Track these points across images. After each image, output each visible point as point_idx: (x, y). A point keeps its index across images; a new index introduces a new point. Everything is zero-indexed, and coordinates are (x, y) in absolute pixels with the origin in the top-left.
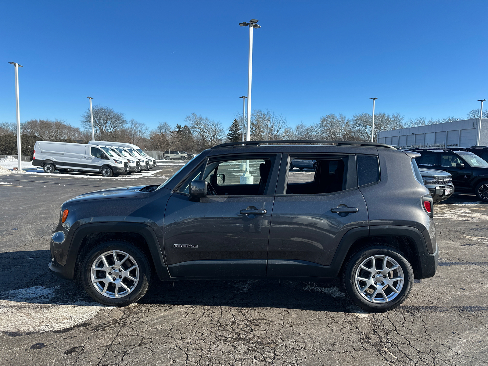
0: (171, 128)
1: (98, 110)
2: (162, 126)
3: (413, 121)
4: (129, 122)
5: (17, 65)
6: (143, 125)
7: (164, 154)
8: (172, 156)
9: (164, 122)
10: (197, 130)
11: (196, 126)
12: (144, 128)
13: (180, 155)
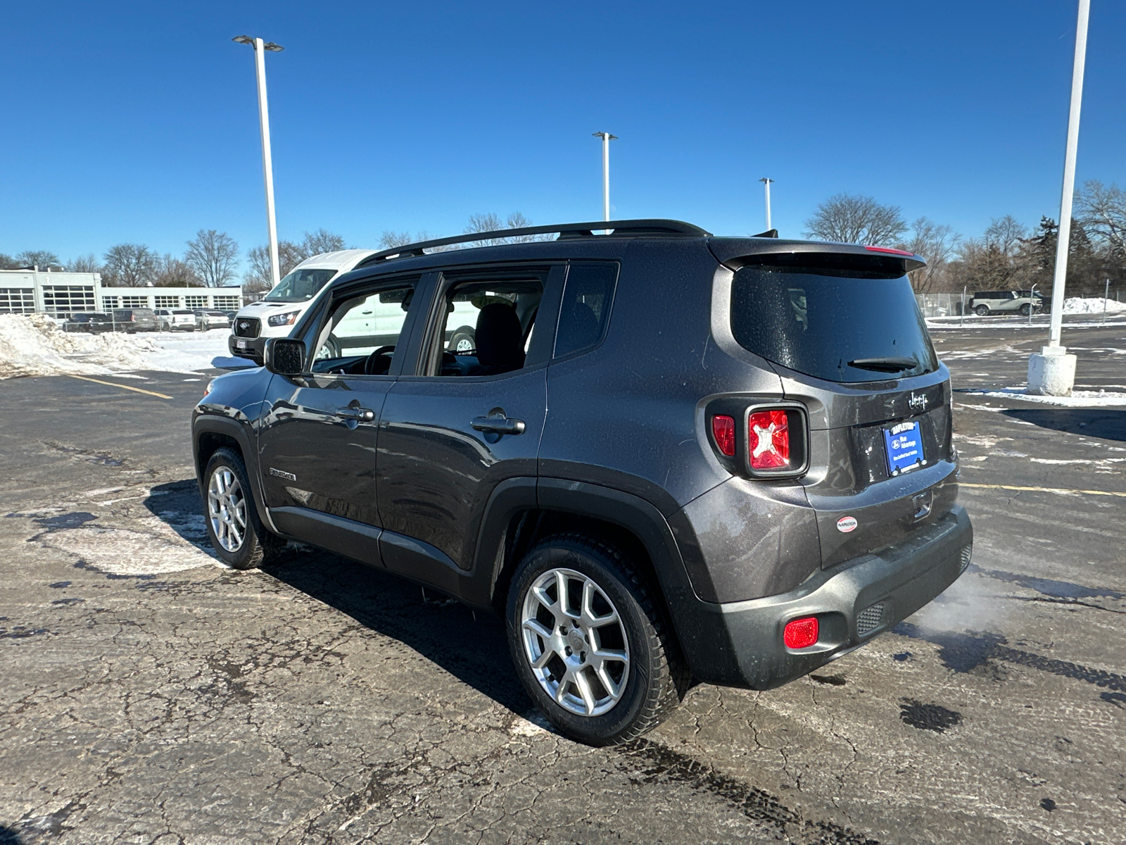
0: (1024, 231)
1: (842, 205)
2: (999, 225)
4: (913, 225)
5: (607, 136)
6: (948, 229)
7: (971, 300)
8: (993, 304)
9: (1006, 216)
10: (1102, 228)
11: (1098, 217)
12: (948, 237)
13: (1018, 301)
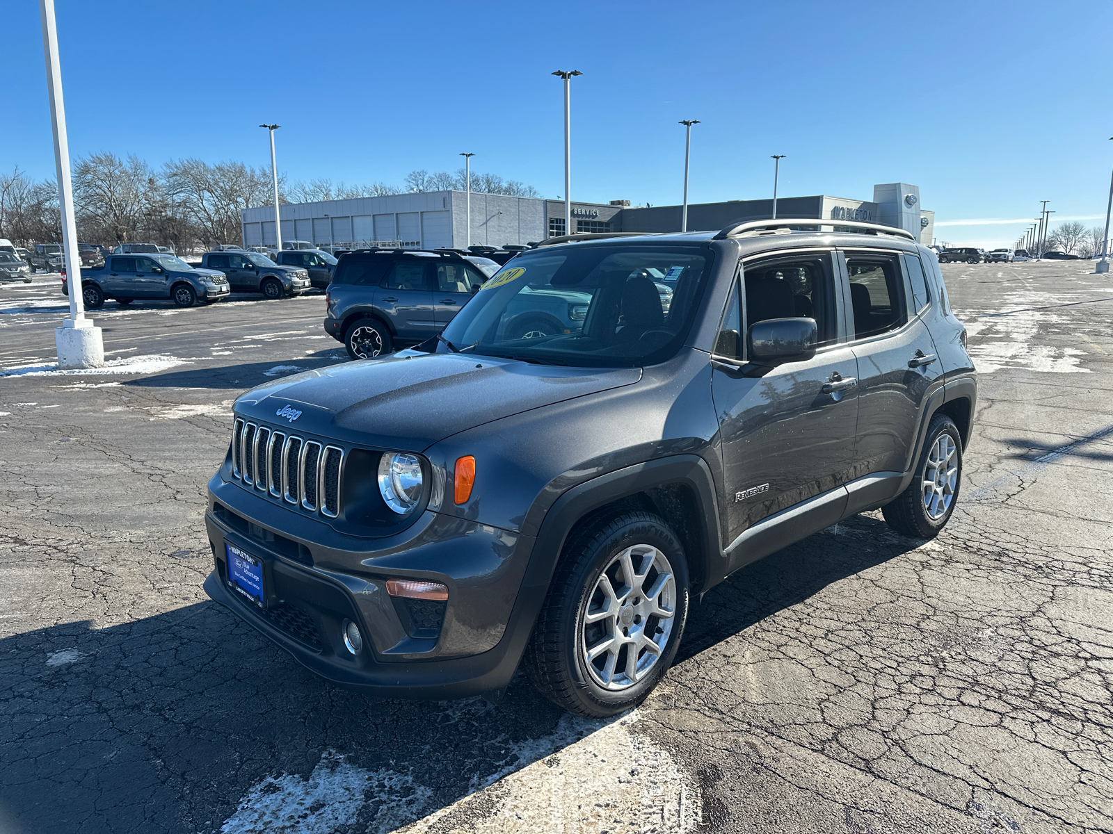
3: (306, 186)
